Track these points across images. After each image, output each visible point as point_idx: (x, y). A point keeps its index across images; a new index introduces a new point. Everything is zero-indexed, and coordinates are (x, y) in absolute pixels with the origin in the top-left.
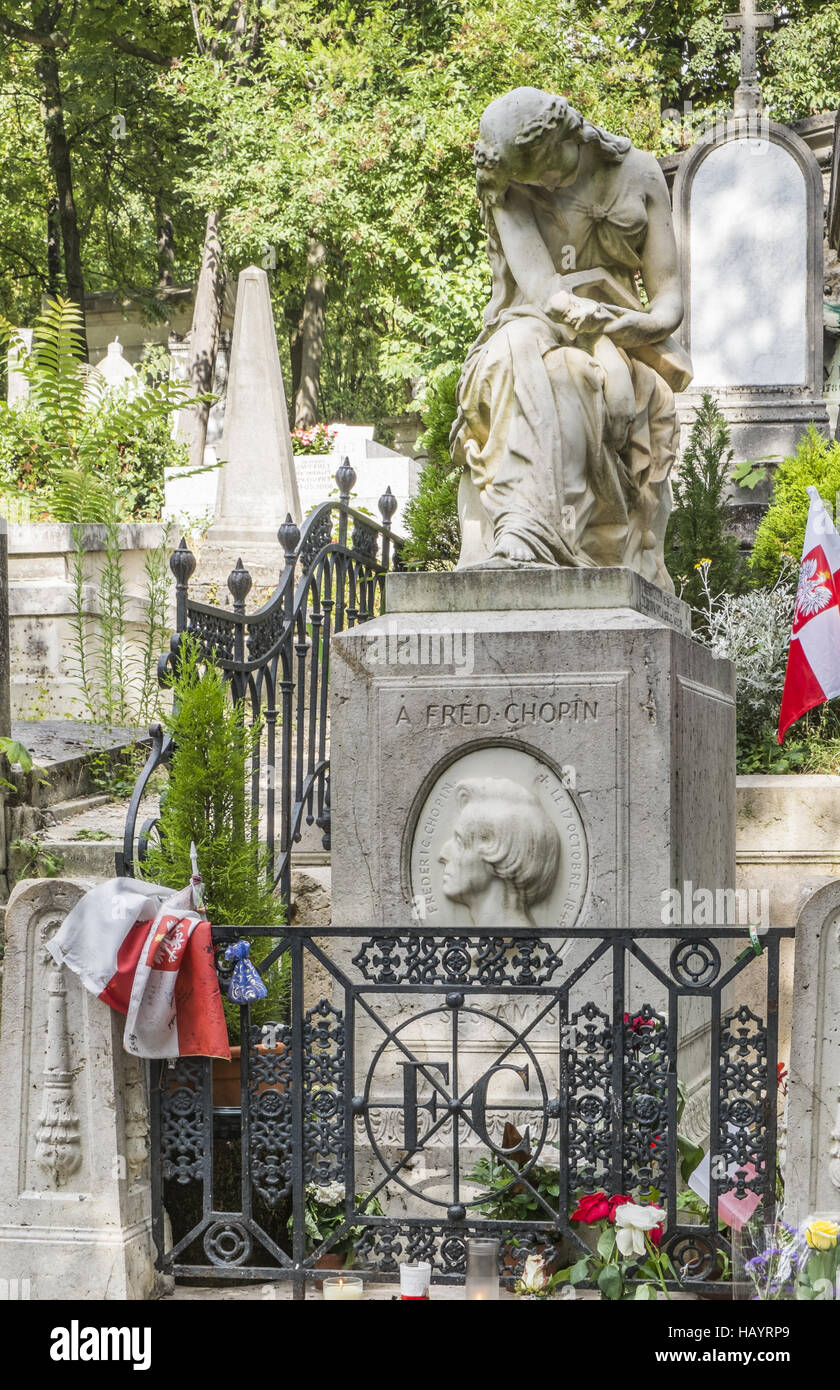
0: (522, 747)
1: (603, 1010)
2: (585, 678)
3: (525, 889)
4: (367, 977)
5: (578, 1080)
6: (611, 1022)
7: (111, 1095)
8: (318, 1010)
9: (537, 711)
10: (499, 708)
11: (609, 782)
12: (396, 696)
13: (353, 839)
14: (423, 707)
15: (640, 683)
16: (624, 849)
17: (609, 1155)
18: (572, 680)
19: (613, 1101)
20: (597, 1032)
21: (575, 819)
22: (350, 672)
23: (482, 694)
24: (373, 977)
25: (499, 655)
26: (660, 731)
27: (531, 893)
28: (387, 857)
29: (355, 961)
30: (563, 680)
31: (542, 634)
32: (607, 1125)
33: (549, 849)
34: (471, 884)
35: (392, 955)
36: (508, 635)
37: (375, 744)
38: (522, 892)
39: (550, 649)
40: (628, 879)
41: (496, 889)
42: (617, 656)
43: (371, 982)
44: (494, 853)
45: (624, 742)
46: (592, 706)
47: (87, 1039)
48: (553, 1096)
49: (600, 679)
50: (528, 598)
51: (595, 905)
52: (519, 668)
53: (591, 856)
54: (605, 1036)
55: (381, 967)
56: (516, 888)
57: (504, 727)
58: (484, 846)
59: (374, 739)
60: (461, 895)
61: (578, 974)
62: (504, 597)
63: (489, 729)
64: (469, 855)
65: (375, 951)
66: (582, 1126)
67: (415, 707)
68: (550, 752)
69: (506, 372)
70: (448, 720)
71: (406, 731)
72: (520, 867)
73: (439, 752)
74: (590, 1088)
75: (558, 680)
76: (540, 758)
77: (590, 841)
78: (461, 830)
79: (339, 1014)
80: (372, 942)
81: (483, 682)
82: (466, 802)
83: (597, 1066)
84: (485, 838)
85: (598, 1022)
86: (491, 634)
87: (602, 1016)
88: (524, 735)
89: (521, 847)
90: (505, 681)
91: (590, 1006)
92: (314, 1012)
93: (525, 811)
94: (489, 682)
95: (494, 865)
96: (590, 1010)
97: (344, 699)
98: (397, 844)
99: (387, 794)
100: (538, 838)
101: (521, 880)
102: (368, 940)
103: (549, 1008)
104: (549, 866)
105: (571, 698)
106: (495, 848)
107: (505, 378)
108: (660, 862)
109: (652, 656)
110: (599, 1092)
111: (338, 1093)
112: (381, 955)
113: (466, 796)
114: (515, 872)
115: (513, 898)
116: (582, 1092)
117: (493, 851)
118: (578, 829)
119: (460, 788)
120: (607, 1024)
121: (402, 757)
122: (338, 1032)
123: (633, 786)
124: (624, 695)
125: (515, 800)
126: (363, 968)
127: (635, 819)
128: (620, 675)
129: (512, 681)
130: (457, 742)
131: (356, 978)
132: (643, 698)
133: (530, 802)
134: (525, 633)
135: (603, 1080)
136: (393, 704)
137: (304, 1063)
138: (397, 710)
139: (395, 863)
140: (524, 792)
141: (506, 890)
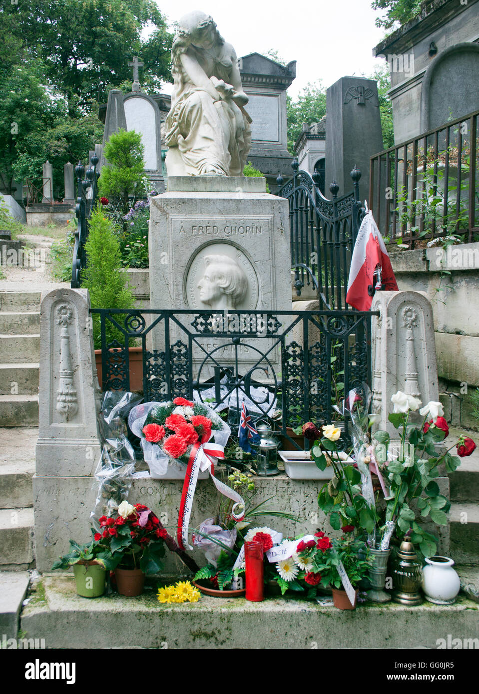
0: (232, 244)
1: (299, 344)
2: (256, 217)
3: (236, 298)
4: (197, 330)
5: (289, 373)
6: (303, 349)
7: (91, 381)
8: (177, 344)
9: (237, 229)
10: (222, 228)
11: (267, 258)
12: (179, 222)
13: (162, 278)
14: (191, 227)
15: (278, 221)
16: (273, 284)
17: (303, 404)
18: (250, 218)
19: (305, 382)
20: (297, 353)
21: (253, 271)
22: (159, 212)
23: (215, 222)
24: (200, 331)
25: (220, 207)
26: (286, 238)
27: (238, 300)
28: (177, 285)
29: (192, 324)
30: (247, 218)
31: (238, 200)
32: (301, 391)
33: (244, 282)
34: (214, 296)
35: (208, 322)
36: (224, 200)
37: (171, 241)
38: (234, 300)
39: (241, 206)
40: (275, 296)
41: (224, 299)
42: (268, 209)
43: (199, 333)
44: (224, 284)
45: (272, 242)
46: (259, 228)
47: (79, 357)
48: (279, 380)
49: (262, 218)
50: (226, 188)
51: (263, 305)
52: (229, 213)
53: (260, 286)
54: (300, 355)
55: (204, 326)
56: (232, 298)
57: (223, 235)
58: (219, 281)
59: (171, 239)
60: (209, 301)
61: (289, 329)
62: (217, 187)
63: (218, 236)
64: (213, 285)
65: (201, 320)
66: (291, 392)
67: (188, 226)
68: (244, 245)
69: (199, 108)
70: (201, 232)
71: (184, 236)
72: (235, 290)
73: (198, 244)
74: (294, 376)
75: (245, 218)
76: (238, 248)
77: (260, 280)
78: (208, 275)
79: (185, 346)
80: (200, 316)
81: (214, 217)
82: (209, 264)
83: (297, 367)
84: (220, 278)
85: (297, 349)
86: (217, 199)
87: (299, 347)
88: (232, 238)
89: (235, 282)
90: (223, 218)
91: (294, 343)
92: (175, 346)
93: (234, 268)
94: (217, 217)
95: (224, 289)
96: (294, 344)
97: (157, 223)
98: (181, 280)
99: (176, 260)
100: (241, 278)
101: (235, 295)
102: (198, 315)
103: (277, 343)
104: (245, 289)
105: (250, 225)
106: (225, 282)
107: (198, 111)
108: (288, 289)
109: (282, 210)
110: (298, 378)
111: (186, 380)
112: (204, 321)
113: (208, 263)
114: (233, 292)
115: (230, 302)
116: (291, 378)
117: (224, 283)
118: (254, 275)
119: (206, 259)
120: (301, 350)
121: (182, 246)
122: (186, 354)
123: (276, 259)
124: (271, 224)
125: (230, 263)
126: (195, 327)
127: (277, 272)
128: (270, 217)
129: (227, 217)
130: (205, 241)
131: (193, 331)
132: (279, 226)
133: (235, 264)
134: (231, 199)
135: (300, 373)
136: (178, 225)
137: (171, 366)
138: (179, 228)
139: (180, 288)
140: (233, 261)
141: (228, 299)
